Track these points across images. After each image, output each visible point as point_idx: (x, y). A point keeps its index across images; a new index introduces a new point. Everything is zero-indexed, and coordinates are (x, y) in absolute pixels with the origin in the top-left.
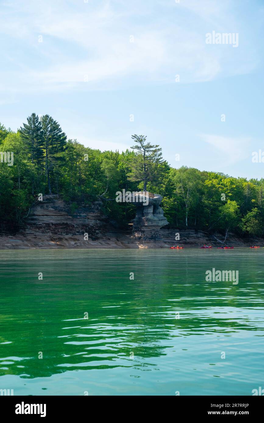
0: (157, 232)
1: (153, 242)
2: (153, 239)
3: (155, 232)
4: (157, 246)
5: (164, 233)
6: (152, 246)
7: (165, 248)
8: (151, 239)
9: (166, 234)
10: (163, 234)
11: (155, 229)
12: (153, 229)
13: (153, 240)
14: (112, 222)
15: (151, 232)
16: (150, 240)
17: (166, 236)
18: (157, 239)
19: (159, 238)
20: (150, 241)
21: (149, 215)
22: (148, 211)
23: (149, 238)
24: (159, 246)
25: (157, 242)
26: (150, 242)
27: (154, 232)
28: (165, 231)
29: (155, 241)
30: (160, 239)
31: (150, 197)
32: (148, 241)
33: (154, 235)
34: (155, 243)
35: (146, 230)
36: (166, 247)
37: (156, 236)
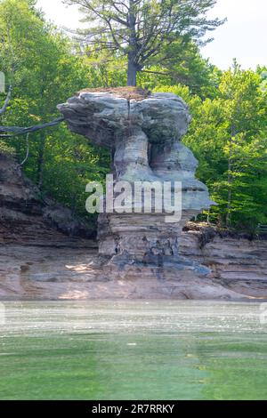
0: (171, 240)
1: (150, 274)
2: (152, 263)
3: (161, 237)
4: (165, 290)
5: (232, 252)
6: (141, 291)
7: (200, 298)
8: (145, 263)
9: (240, 255)
10: (232, 255)
11: (158, 224)
12: (151, 227)
13: (150, 267)
14: (52, 214)
15: (144, 239)
16: (141, 267)
17: (239, 260)
18: (170, 264)
19: (179, 262)
20: (139, 270)
21: (128, 167)
22: (123, 155)
23: (137, 262)
24: (177, 291)
25: (169, 276)
26: (140, 276)
27: (156, 239)
28: (238, 246)
29: (159, 271)
30: (181, 266)
31: (129, 99)
32: (131, 273)
33: (157, 247)
34: (159, 278)
35: (121, 228)
36: (204, 297)
37: (168, 252)
